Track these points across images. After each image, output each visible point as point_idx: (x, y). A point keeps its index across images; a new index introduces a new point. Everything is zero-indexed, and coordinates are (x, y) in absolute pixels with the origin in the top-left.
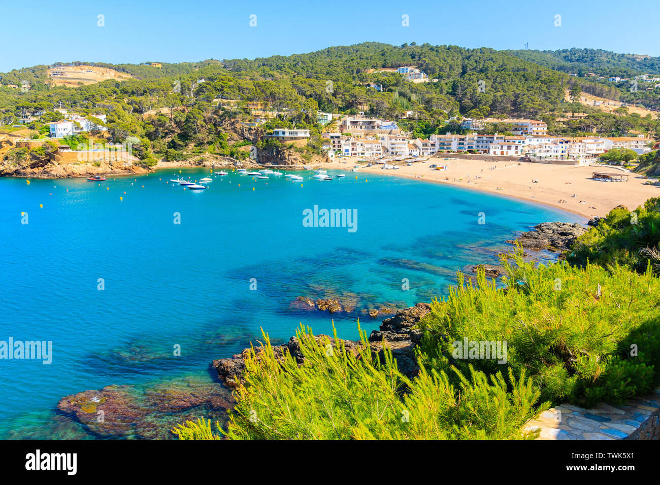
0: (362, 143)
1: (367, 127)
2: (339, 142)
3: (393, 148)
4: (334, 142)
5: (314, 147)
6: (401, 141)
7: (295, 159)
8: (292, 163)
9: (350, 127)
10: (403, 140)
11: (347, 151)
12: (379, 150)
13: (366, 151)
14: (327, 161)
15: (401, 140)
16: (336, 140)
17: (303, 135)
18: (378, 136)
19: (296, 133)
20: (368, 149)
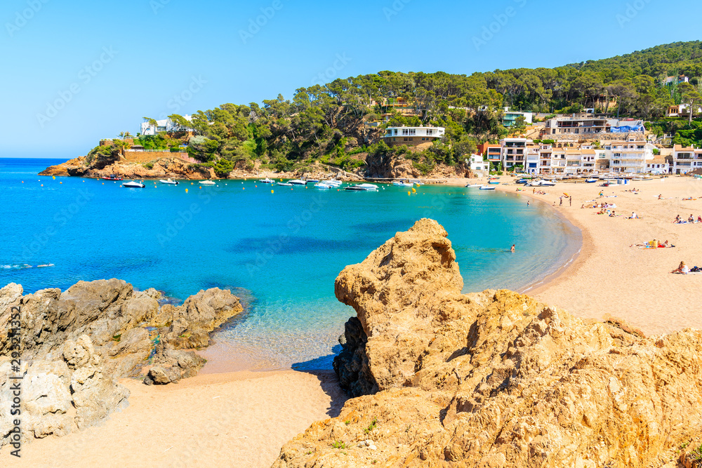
0: (563, 153)
1: (587, 130)
2: (520, 151)
3: (616, 162)
4: (510, 151)
5: (439, 152)
6: (635, 149)
7: (403, 170)
8: (398, 175)
9: (557, 131)
10: (639, 147)
11: (533, 165)
12: (590, 165)
13: (566, 165)
14: (467, 176)
15: (635, 146)
16: (515, 149)
17: (424, 135)
18: (602, 144)
19: (414, 131)
20: (570, 163)
